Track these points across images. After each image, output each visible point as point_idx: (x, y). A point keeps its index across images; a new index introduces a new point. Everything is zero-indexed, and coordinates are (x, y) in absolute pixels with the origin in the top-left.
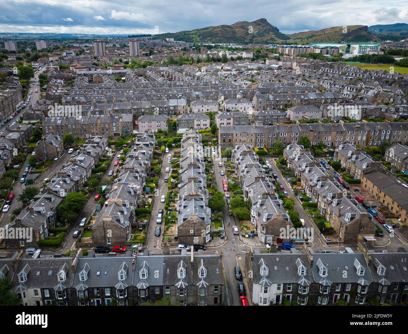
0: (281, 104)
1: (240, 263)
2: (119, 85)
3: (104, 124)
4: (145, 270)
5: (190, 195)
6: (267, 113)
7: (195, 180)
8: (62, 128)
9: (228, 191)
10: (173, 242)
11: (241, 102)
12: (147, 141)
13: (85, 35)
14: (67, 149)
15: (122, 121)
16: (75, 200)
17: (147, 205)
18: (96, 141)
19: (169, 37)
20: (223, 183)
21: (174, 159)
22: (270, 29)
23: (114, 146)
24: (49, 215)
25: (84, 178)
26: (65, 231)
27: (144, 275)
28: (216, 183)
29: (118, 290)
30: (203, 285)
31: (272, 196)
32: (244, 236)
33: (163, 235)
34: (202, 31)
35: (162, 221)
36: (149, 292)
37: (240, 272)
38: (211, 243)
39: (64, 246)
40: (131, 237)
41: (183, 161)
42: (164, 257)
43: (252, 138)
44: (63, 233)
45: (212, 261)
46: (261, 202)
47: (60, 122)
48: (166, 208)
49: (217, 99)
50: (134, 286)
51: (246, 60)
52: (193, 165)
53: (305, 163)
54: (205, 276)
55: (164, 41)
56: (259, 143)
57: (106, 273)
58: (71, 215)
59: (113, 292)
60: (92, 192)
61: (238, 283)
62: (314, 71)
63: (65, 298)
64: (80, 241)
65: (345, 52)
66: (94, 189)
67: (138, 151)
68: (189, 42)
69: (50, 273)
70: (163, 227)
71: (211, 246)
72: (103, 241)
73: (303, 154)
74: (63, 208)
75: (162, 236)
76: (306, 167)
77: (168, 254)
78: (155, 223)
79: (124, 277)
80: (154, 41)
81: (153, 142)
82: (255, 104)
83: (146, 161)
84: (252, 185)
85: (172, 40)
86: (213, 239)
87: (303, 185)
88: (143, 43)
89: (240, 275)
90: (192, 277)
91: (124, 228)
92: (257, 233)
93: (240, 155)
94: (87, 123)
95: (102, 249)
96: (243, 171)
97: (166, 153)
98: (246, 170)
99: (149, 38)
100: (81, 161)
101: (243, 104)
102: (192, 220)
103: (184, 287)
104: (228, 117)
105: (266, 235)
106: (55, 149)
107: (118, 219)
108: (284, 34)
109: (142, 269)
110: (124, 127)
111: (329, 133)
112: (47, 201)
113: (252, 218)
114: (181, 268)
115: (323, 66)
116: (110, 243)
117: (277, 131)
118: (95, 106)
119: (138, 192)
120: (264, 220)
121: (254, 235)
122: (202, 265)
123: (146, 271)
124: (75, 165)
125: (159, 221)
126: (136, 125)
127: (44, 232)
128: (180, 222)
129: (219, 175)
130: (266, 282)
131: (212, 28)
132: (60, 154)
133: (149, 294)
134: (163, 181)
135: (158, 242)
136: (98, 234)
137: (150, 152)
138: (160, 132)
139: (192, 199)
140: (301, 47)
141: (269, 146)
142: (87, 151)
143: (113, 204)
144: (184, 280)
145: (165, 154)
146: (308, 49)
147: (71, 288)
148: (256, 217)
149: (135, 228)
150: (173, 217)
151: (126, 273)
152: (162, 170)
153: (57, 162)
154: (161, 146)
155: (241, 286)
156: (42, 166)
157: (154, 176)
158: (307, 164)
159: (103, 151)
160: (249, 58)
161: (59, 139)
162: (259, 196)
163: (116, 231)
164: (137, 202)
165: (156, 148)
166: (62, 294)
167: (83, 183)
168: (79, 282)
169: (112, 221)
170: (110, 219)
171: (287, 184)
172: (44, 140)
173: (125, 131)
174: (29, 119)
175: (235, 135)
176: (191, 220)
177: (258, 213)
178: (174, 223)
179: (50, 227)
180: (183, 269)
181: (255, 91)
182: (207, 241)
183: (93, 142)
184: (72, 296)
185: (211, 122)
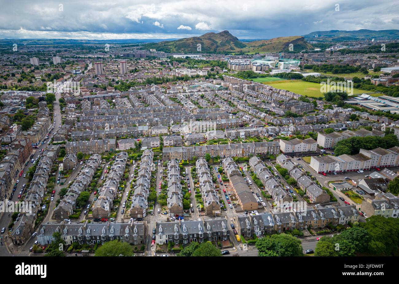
2: (110, 111)
3: (100, 145)
5: (137, 194)
6: (193, 136)
7: (142, 185)
8: (76, 148)
9: (161, 189)
10: (129, 217)
12: (122, 158)
14: (79, 162)
15: (110, 144)
16: (84, 196)
17: (119, 198)
18: (95, 158)
20: (159, 183)
21: (136, 168)
22: (231, 39)
23: (105, 159)
24: (73, 203)
25: (89, 182)
26: (80, 211)
28: (156, 184)
29: (102, 237)
30: (135, 236)
32: (162, 214)
33: (125, 213)
34: (178, 42)
36: (114, 238)
38: (146, 217)
39: (80, 219)
40: (110, 214)
42: (121, 224)
43: (181, 155)
44: (79, 212)
45: (140, 226)
46: (171, 197)
47: (75, 145)
48: (128, 200)
50: (108, 235)
51: (201, 79)
52: (143, 175)
53: (201, 172)
54: (136, 232)
55: (148, 52)
56: (184, 157)
57: (97, 230)
58: (83, 203)
59: (100, 238)
60: (93, 190)
63: (81, 240)
64: (87, 216)
65: (275, 67)
66: (93, 188)
67: (117, 166)
68: (167, 52)
69: (76, 230)
70: (125, 209)
71: (145, 219)
72: (97, 216)
73: (202, 166)
74: (79, 200)
76: (201, 174)
77: (124, 223)
78: (122, 207)
79: (104, 232)
81: (125, 158)
83: (120, 172)
85: (155, 50)
86: (147, 215)
90: (131, 233)
91: (106, 211)
94: (90, 145)
95: (97, 220)
97: (133, 164)
98: (170, 177)
100: (87, 172)
103: (128, 237)
104: (170, 140)
105: (171, 213)
106: (73, 163)
107: (104, 206)
110: (111, 147)
111: (222, 150)
112: (72, 196)
116: (100, 218)
117: (194, 150)
118: (94, 131)
119: (114, 192)
121: (167, 213)
122: (136, 227)
123: (113, 230)
124: (84, 175)
125: (124, 206)
126: (118, 145)
127: (71, 212)
128: (132, 208)
129: (159, 179)
130: (161, 234)
131: (186, 40)
132: (76, 166)
134: (129, 184)
135: (122, 217)
136: (95, 213)
138: (131, 149)
139: (138, 196)
141: (190, 159)
142: (90, 165)
143: (102, 199)
144: (128, 234)
147: (84, 236)
149: (112, 210)
150: (130, 204)
151: (105, 230)
152: (129, 176)
153: (74, 171)
154: (131, 159)
156: (67, 174)
157: (125, 180)
159: (99, 164)
160: (204, 76)
161: (75, 156)
162: (171, 194)
163: (103, 212)
164: (114, 197)
165: (128, 161)
166: (81, 238)
167: (88, 185)
168: (87, 234)
169: (101, 208)
170: (100, 207)
171: (193, 183)
172: (67, 159)
173: (111, 149)
174: (58, 140)
175: (171, 153)
176: (136, 207)
179: (74, 209)
180: (128, 229)
181: (192, 116)
182: (144, 217)
183: (93, 159)
184: (84, 239)
185: (160, 142)
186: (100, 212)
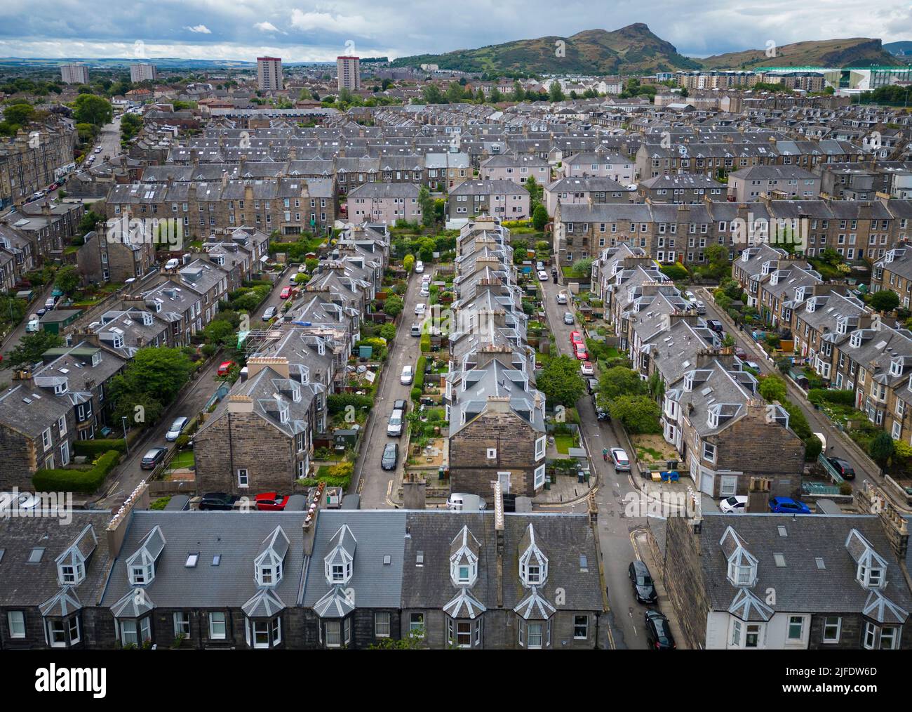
0: (710, 169)
1: (643, 552)
2: (306, 132)
3: (262, 201)
4: (343, 552)
5: (486, 353)
6: (676, 181)
8: (155, 211)
9: (587, 359)
10: (435, 486)
11: (608, 162)
12: (367, 239)
13: (243, 63)
14: (163, 259)
15: (307, 196)
16: (157, 364)
17: (361, 389)
18: (235, 236)
19: (428, 62)
20: (572, 339)
21: (437, 283)
22: (655, 47)
23: (284, 254)
24: (79, 399)
25: (195, 321)
26: (121, 449)
27: (341, 569)
28: (553, 340)
29: (250, 618)
30: (535, 609)
31: (726, 360)
32: (647, 476)
33: (405, 466)
34: (501, 49)
35: (402, 430)
36: (354, 629)
37: (648, 581)
38: (549, 493)
39: (110, 492)
40: (312, 470)
41: (464, 281)
42: (408, 514)
43: (644, 236)
44: (114, 453)
45: (564, 531)
46: (695, 377)
47: (151, 197)
48: (415, 397)
49: (545, 159)
50: (306, 605)
51: (607, 98)
52: (489, 286)
53: (803, 288)
54: (542, 579)
55: (415, 71)
56: (661, 249)
57: (216, 560)
59: (236, 626)
60: (212, 356)
61: (646, 616)
62: (778, 111)
63: (74, 642)
64: (158, 476)
65: (838, 85)
66: (219, 348)
67: (344, 258)
68: (474, 72)
69: (36, 555)
70: (405, 445)
71: (549, 500)
72: (227, 477)
73: (790, 267)
74: (122, 386)
75: (401, 471)
76: (806, 296)
78: (384, 436)
79: (274, 574)
80: (395, 70)
81: (383, 244)
82: (644, 170)
83: (363, 282)
84: (661, 337)
85: (435, 67)
86: (553, 482)
87: (800, 349)
88: (368, 74)
89: (650, 589)
90: (499, 583)
91: (289, 438)
92: (685, 468)
93: (618, 270)
94: (219, 200)
95: (221, 501)
96: (630, 307)
97: (417, 273)
98: (638, 302)
99: (382, 64)
100: (191, 278)
101: (612, 165)
102: (493, 415)
103: (473, 617)
104: (577, 191)
105: (719, 472)
106: (131, 254)
107: (274, 410)
108: (687, 59)
109: (335, 550)
110: (312, 211)
111: (850, 224)
112: (80, 363)
113: (667, 427)
114: (464, 550)
115: (796, 103)
116: (245, 486)
117: (710, 218)
118: (242, 167)
119: (337, 350)
120: (711, 425)
121: (677, 475)
122: (533, 541)
123: (346, 557)
124: (174, 284)
125: (395, 428)
126: (343, 211)
127: (56, 449)
128: (457, 420)
129: (561, 323)
130: (752, 605)
132: (142, 269)
133: (354, 639)
134: (408, 335)
135: (390, 487)
136: (211, 454)
137: (375, 265)
138: (402, 225)
139: (491, 364)
140: (734, 74)
141: (690, 258)
142: (211, 255)
143: (263, 373)
144: (471, 592)
145: (415, 275)
146: (750, 78)
147: (98, 608)
148: (680, 422)
150: (435, 418)
151: (281, 560)
152: (406, 310)
153: (132, 289)
154: (405, 255)
155: (658, 623)
156: (92, 295)
157: (384, 321)
158: (807, 290)
159: (254, 265)
160: (612, 94)
162: (686, 364)
163: (265, 447)
164: (333, 379)
165: (392, 263)
166: (67, 631)
167: (190, 333)
168: (125, 589)
169: (253, 414)
170: (249, 408)
171: (752, 347)
172: (102, 230)
173: (313, 223)
174: (81, 195)
175: (598, 227)
176: (488, 416)
177: (690, 405)
178: (438, 434)
179: (79, 438)
180: (468, 552)
181: (639, 141)
182: (536, 486)
183: (229, 239)
184: (98, 638)
185: (531, 203)
186: (246, 448)
